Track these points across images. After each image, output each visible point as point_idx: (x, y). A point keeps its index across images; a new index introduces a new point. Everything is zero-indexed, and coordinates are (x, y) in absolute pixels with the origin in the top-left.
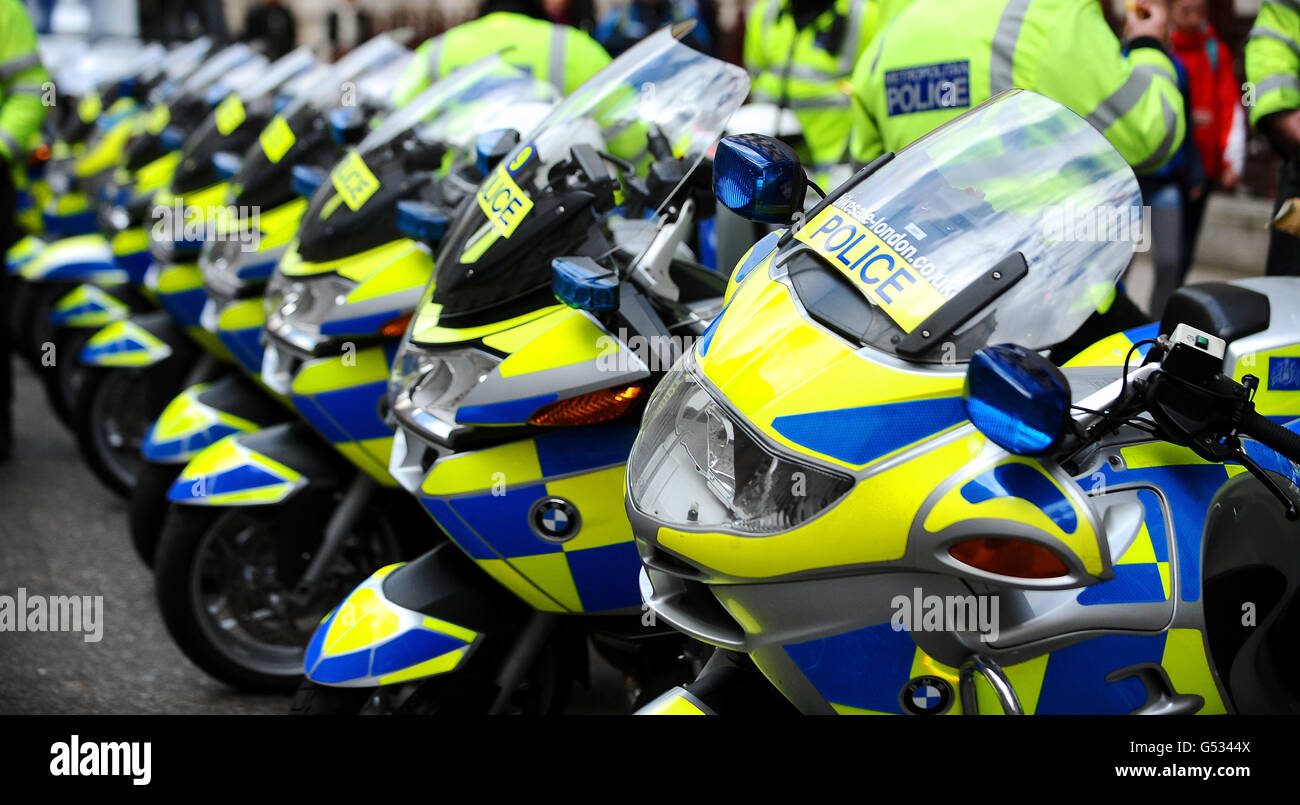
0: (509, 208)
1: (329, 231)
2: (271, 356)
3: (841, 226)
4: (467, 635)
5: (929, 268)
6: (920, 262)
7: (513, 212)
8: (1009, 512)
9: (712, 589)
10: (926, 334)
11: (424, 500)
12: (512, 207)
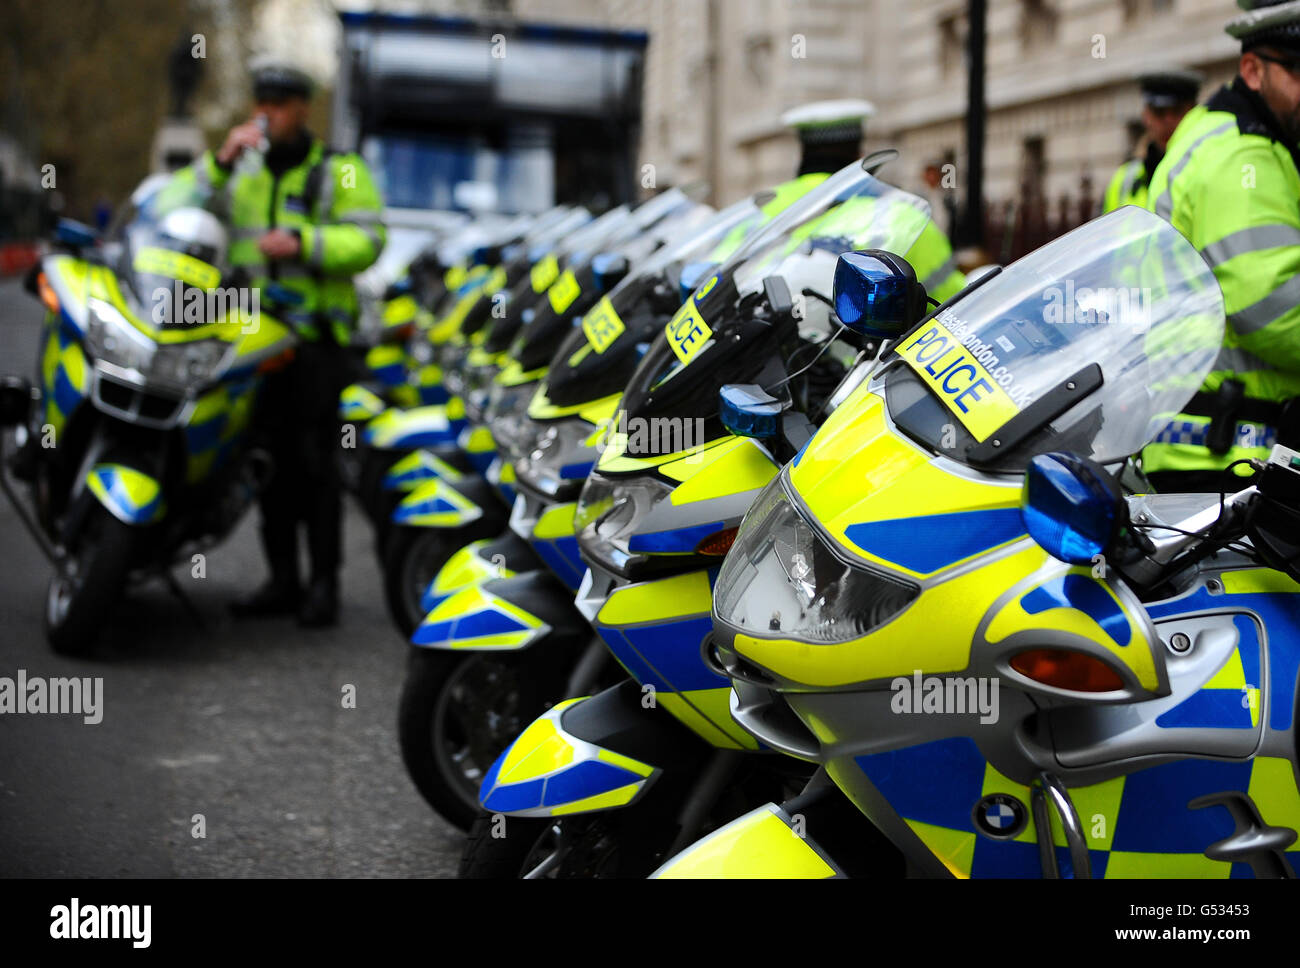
0: (690, 337)
1: (573, 374)
2: (520, 503)
3: (937, 337)
4: (644, 769)
5: (1007, 379)
6: (1000, 373)
7: (693, 341)
8: (1068, 623)
9: (787, 699)
10: (997, 443)
11: (599, 629)
12: (693, 336)
